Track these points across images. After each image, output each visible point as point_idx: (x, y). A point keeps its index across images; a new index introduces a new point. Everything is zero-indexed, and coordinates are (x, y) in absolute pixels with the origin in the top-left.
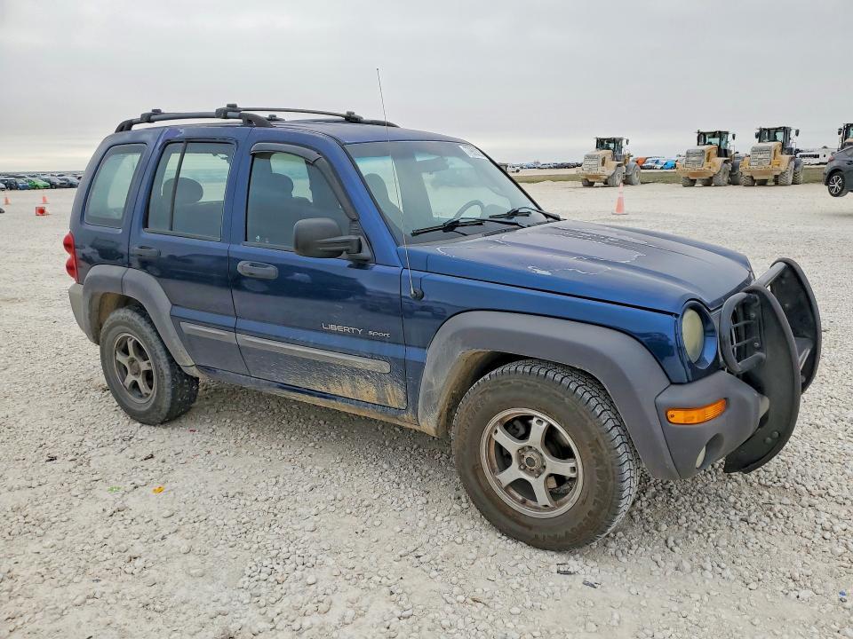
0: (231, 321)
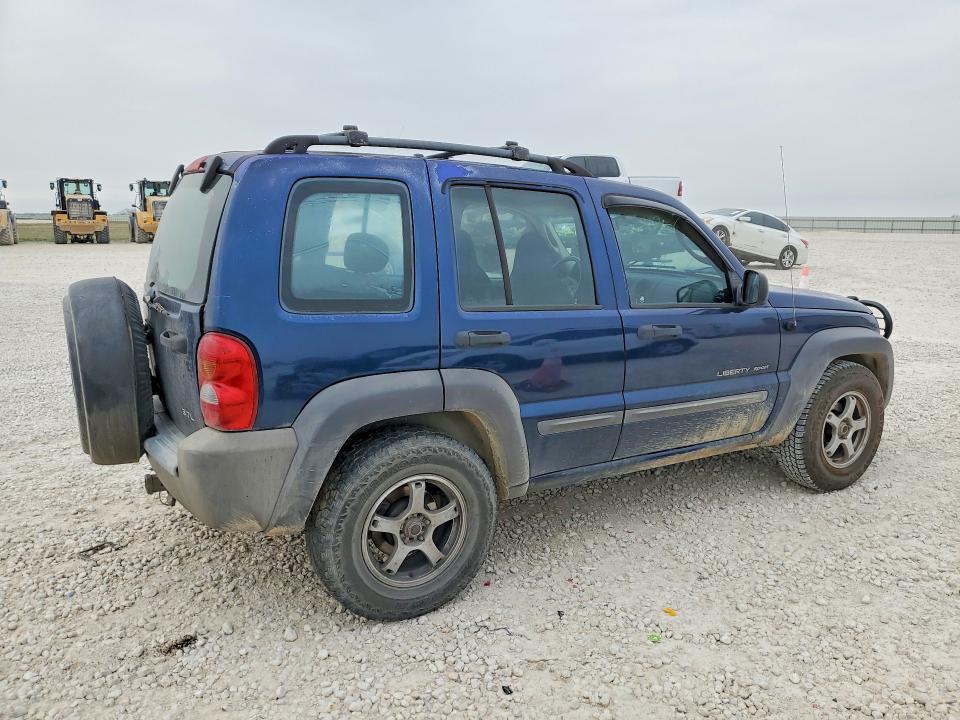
0: (616, 399)
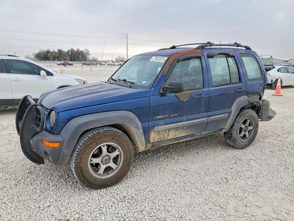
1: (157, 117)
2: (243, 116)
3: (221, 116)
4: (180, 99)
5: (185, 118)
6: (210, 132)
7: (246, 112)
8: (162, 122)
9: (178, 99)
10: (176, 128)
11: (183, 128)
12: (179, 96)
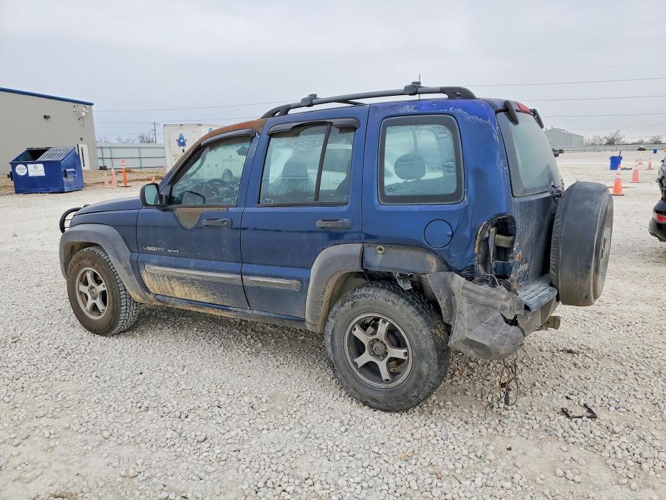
1: (149, 248)
2: (351, 303)
3: (274, 281)
4: (181, 221)
5: (193, 262)
6: (266, 314)
7: (364, 295)
8: (155, 259)
9: (178, 221)
10: (179, 279)
11: (192, 282)
12: (180, 216)
